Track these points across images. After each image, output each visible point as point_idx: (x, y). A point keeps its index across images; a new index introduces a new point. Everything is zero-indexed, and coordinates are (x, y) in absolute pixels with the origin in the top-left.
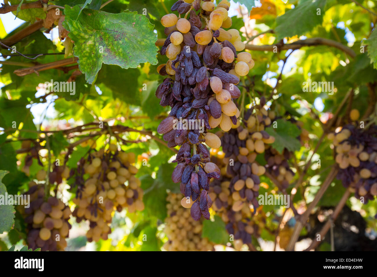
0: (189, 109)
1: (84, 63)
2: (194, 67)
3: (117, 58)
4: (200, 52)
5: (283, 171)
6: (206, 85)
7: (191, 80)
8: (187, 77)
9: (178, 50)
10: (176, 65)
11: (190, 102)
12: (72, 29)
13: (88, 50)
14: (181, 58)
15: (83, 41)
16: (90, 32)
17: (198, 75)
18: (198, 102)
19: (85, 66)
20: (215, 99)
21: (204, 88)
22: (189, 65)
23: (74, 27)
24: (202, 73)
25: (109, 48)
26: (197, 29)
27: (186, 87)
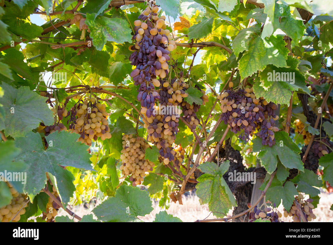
0: (146, 65)
1: (95, 41)
2: (149, 45)
3: (114, 39)
4: (152, 39)
5: (193, 119)
6: (155, 53)
7: (148, 51)
8: (146, 50)
9: (141, 37)
10: (140, 44)
11: (146, 62)
12: (90, 24)
13: (98, 35)
14: (143, 40)
15: (95, 31)
16: (99, 26)
17: (151, 48)
18: (150, 62)
19: (95, 43)
20: (159, 61)
21: (153, 54)
22: (147, 44)
23: (91, 24)
24: (153, 48)
25: (109, 34)
26: (150, 28)
27: (144, 55)
